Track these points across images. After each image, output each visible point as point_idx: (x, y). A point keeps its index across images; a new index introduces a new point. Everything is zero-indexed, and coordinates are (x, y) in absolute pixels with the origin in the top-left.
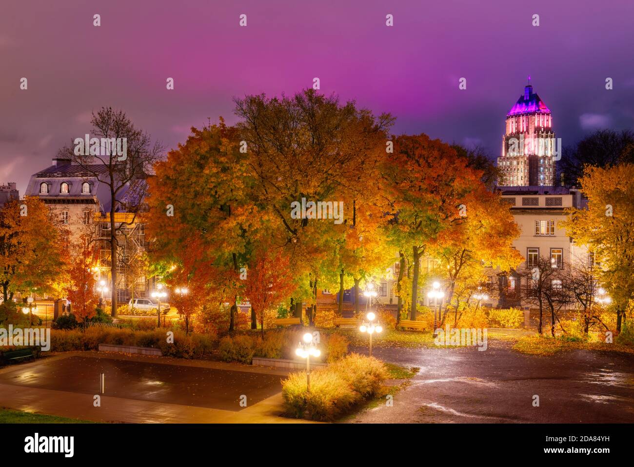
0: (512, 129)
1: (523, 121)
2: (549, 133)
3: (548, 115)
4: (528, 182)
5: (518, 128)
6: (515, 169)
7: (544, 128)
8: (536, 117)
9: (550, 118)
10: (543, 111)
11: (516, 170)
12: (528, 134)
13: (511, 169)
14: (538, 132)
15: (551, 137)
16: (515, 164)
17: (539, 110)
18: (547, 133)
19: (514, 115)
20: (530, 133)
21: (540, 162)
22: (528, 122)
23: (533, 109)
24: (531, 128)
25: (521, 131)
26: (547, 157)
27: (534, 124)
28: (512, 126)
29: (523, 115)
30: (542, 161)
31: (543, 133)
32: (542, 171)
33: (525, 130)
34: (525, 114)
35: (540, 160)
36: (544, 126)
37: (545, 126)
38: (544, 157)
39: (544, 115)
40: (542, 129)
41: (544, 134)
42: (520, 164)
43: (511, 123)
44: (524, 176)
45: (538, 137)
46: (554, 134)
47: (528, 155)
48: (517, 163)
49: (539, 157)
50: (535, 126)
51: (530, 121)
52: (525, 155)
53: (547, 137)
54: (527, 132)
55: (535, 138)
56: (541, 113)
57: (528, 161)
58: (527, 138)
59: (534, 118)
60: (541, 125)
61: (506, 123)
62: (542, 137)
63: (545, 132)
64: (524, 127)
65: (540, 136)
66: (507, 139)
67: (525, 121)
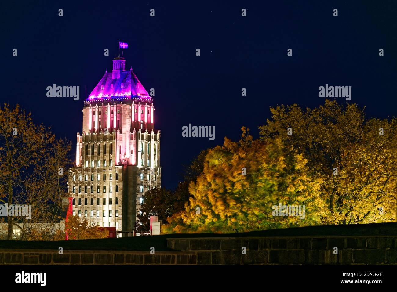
0: (94, 124)
1: (112, 112)
2: (152, 133)
3: (149, 104)
5: (102, 122)
6: (98, 188)
7: (143, 123)
8: (133, 107)
9: (152, 109)
10: (142, 98)
11: (101, 188)
12: (121, 132)
13: (92, 187)
14: (137, 131)
15: (155, 140)
16: (99, 179)
17: (137, 96)
18: (149, 132)
19: (97, 102)
20: (124, 131)
21: (140, 177)
22: (121, 114)
23: (128, 94)
24: (125, 124)
25: (108, 127)
26: (149, 169)
27: (131, 117)
28: (93, 119)
29: (112, 103)
30: (141, 175)
31: (143, 131)
32: (141, 191)
33: (115, 126)
34: (115, 101)
36: (144, 121)
37: (146, 121)
38: (146, 170)
39: (145, 104)
40: (142, 125)
41: (146, 134)
42: (108, 178)
43: (91, 115)
44: (114, 199)
45: (136, 138)
46: (158, 134)
47: (122, 166)
48: (102, 177)
49: (138, 168)
50: (131, 121)
51: (123, 112)
52: (116, 165)
53: (149, 139)
54: (118, 131)
55: (132, 139)
56: (139, 101)
57: (121, 175)
58: (119, 139)
59: (130, 108)
60: (139, 120)
61: (82, 114)
62: (143, 139)
63: (146, 130)
64: (113, 122)
65: (140, 138)
66: (86, 139)
67: (115, 113)
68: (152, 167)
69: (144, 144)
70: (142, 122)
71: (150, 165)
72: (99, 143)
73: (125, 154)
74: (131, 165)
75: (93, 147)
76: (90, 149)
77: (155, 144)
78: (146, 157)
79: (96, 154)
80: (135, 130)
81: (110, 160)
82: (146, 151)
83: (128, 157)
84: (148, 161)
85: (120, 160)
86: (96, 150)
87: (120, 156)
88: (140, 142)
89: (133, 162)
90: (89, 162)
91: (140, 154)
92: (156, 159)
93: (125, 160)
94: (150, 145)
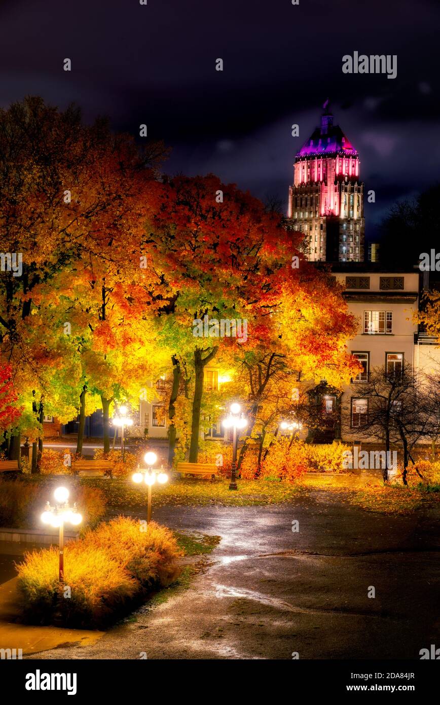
0: (303, 177)
1: (319, 166)
2: (356, 185)
3: (354, 157)
4: (325, 256)
5: (310, 176)
6: (306, 237)
7: (348, 176)
8: (338, 160)
9: (357, 162)
10: (348, 151)
11: (308, 237)
12: (326, 185)
14: (341, 183)
15: (359, 191)
16: (306, 230)
17: (342, 150)
18: (353, 184)
19: (306, 157)
20: (329, 183)
21: (343, 227)
22: (327, 167)
23: (334, 150)
24: (330, 177)
25: (316, 180)
26: (352, 220)
27: (335, 170)
28: (303, 173)
29: (319, 158)
30: (345, 225)
31: (346, 184)
32: (344, 240)
33: (321, 179)
34: (321, 155)
35: (342, 225)
36: (348, 174)
37: (350, 174)
38: (349, 220)
39: (349, 158)
40: (346, 178)
41: (349, 186)
42: (313, 228)
43: (301, 168)
44: (318, 248)
45: (340, 190)
46: (362, 186)
47: (325, 217)
48: (309, 227)
49: (341, 218)
50: (336, 174)
51: (328, 165)
52: (321, 216)
53: (352, 191)
54: (323, 183)
55: (336, 191)
56: (344, 154)
57: (324, 225)
58: (324, 191)
59: (335, 161)
60: (344, 173)
61: (294, 168)
62: (346, 191)
63: (350, 183)
64: (319, 175)
65: (343, 190)
66: (296, 192)
67: (321, 166)
68: (355, 217)
69: (347, 196)
70: (346, 174)
71: (353, 216)
72: (306, 196)
73: (330, 206)
74: (335, 216)
75: (301, 200)
76: (299, 202)
77: (358, 196)
78: (349, 208)
79: (304, 206)
80: (338, 182)
81: (316, 212)
82: (349, 203)
83: (332, 208)
84: (351, 212)
85: (325, 211)
86: (303, 202)
87: (325, 208)
88: (343, 194)
89: (337, 213)
90: (298, 213)
91: (343, 205)
92: (360, 211)
93: (330, 212)
94: (353, 197)
